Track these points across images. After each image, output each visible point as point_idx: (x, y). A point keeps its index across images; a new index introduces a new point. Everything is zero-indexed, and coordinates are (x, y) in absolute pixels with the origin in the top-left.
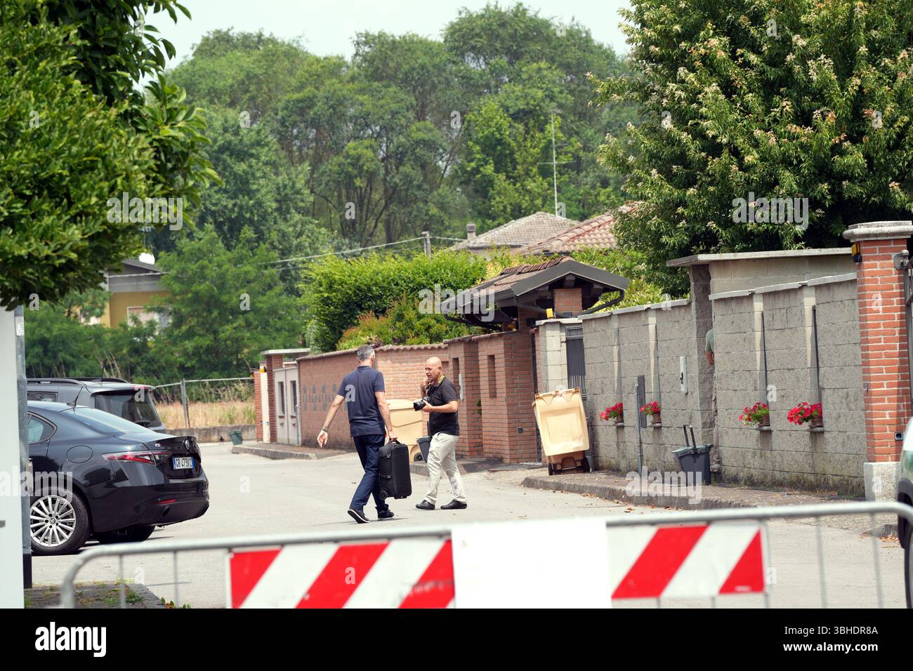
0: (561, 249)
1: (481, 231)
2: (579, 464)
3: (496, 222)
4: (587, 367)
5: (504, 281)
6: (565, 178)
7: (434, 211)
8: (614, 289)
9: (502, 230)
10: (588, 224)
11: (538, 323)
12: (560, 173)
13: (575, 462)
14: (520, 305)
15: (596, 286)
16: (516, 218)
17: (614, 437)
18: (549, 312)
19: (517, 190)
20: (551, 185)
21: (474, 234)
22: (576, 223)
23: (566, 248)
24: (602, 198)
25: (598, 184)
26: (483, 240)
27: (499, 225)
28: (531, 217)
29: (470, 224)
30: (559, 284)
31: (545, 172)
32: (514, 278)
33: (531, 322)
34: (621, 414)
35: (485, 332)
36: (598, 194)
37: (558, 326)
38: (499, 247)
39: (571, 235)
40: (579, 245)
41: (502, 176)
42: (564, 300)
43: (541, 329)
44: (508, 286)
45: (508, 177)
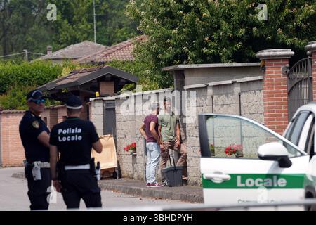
0: (100, 61)
1: (54, 50)
2: (112, 175)
3: (62, 45)
4: (117, 124)
5: (73, 76)
6: (99, 23)
7: (30, 39)
8: (132, 82)
9: (66, 49)
10: (114, 48)
11: (91, 99)
12: (97, 21)
13: (110, 173)
14: (81, 90)
15: (122, 80)
16: (74, 43)
17: (131, 161)
18: (97, 94)
19: (73, 28)
20: (92, 27)
21: (51, 52)
23: (102, 60)
24: (119, 34)
25: (117, 26)
26: (58, 54)
27: (64, 47)
28: (82, 43)
29: (50, 46)
30: (103, 79)
31: (90, 20)
32: (78, 75)
33: (87, 99)
34: (135, 149)
35: (61, 104)
36: (117, 32)
37: (101, 101)
38: (67, 59)
39: (105, 53)
40: (110, 58)
41: (66, 21)
42: (104, 87)
43: (92, 103)
44: (75, 80)
45: (69, 22)
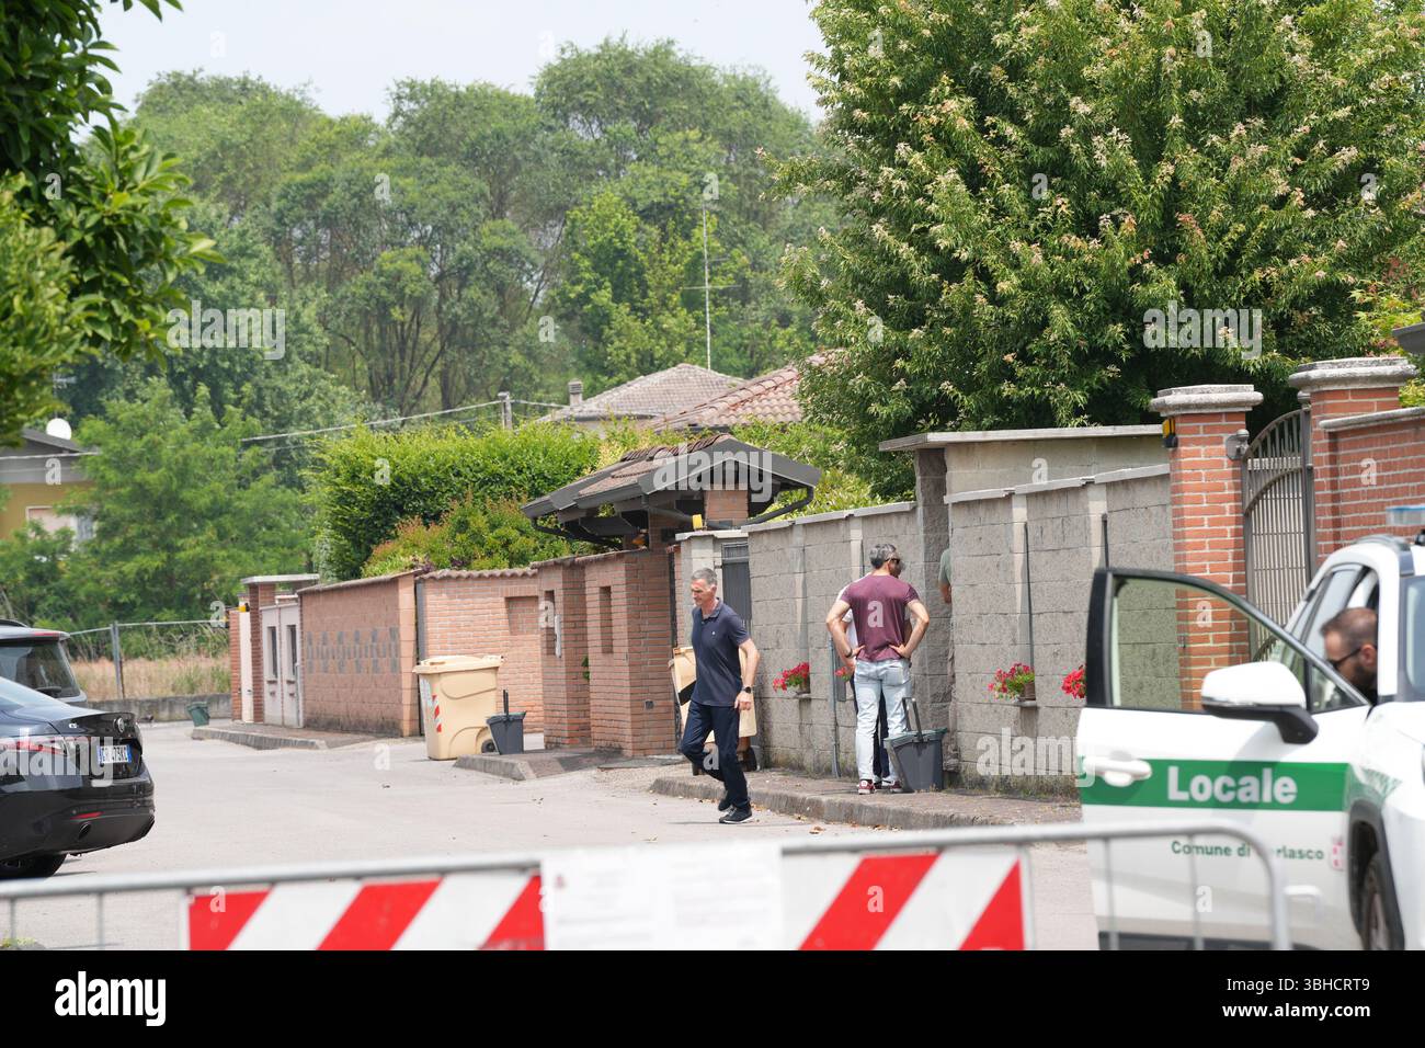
0: (716, 422)
1: (592, 392)
3: (614, 380)
4: (755, 606)
5: (625, 471)
6: (723, 311)
7: (517, 359)
8: (798, 486)
9: (623, 390)
10: (758, 384)
11: (679, 537)
12: (715, 304)
14: (650, 509)
16: (645, 373)
17: (795, 717)
18: (697, 520)
19: (646, 329)
20: (700, 322)
21: (580, 397)
22: (739, 381)
23: (724, 421)
24: (780, 344)
25: (775, 322)
26: (593, 406)
27: (619, 383)
28: (669, 371)
29: (575, 381)
31: (692, 302)
32: (642, 466)
33: (668, 536)
34: (807, 681)
35: (597, 550)
36: (775, 337)
37: (710, 542)
38: (619, 418)
39: (731, 400)
40: (743, 417)
41: (624, 308)
42: (718, 502)
43: (683, 546)
44: (633, 479)
45: (634, 309)
